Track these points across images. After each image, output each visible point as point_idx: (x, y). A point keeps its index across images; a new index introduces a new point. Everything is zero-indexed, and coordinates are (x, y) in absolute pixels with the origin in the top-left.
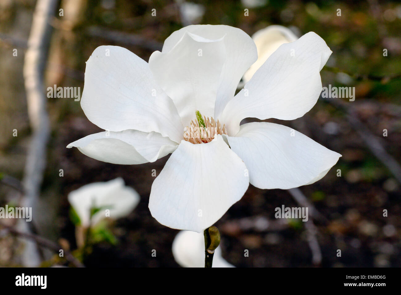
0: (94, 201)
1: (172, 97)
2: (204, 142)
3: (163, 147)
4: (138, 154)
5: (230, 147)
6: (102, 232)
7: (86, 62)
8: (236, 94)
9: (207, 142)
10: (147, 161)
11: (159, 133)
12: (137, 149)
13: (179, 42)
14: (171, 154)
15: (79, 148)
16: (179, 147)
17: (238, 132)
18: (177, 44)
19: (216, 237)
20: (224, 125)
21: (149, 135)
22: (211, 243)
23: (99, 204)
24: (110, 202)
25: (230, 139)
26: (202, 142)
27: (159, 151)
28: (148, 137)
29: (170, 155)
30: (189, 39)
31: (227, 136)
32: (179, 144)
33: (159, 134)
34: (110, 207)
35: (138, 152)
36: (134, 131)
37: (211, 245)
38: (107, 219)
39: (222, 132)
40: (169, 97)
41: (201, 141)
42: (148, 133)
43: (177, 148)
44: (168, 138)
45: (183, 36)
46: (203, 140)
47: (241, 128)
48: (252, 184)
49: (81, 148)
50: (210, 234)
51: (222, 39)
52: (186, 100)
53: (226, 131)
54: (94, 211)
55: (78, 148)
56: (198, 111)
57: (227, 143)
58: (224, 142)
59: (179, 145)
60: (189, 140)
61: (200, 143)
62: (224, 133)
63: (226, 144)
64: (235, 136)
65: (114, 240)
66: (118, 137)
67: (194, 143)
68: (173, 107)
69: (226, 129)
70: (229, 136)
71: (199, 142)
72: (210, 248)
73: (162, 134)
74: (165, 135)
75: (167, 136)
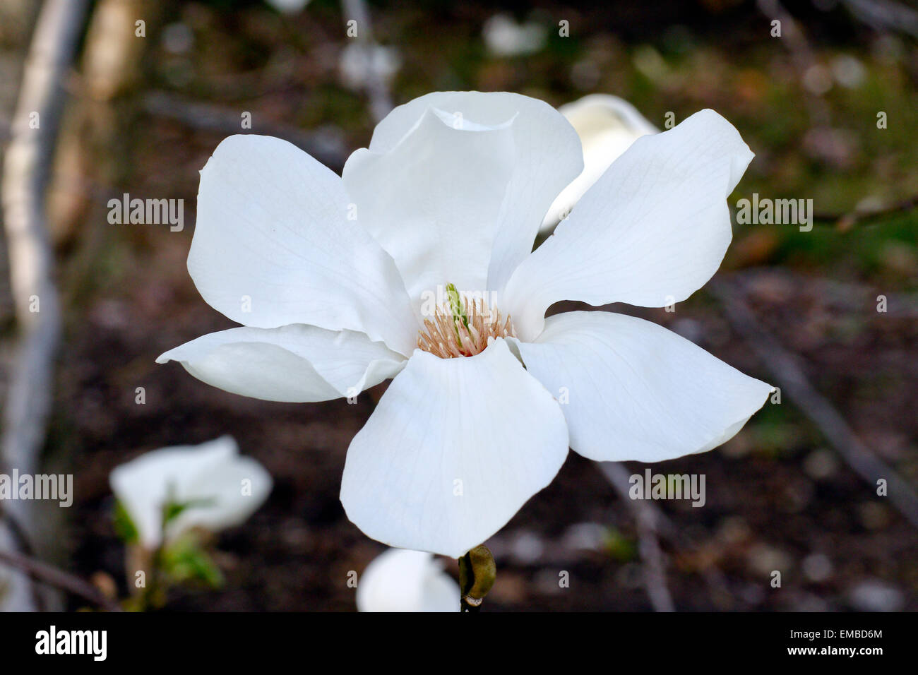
0: (171, 487)
1: (392, 252)
2: (463, 353)
3: (372, 365)
4: (319, 379)
5: (525, 367)
6: (188, 559)
7: (200, 171)
8: (535, 248)
9: (470, 355)
10: (339, 393)
11: (364, 331)
12: (317, 367)
13: (411, 131)
14: (392, 380)
15: (187, 363)
16: (408, 365)
17: (540, 332)
18: (407, 135)
19: (486, 568)
20: (509, 317)
21: (341, 336)
22: (476, 583)
23: (183, 494)
24: (206, 491)
25: (523, 348)
26: (461, 355)
27: (364, 373)
28: (338, 341)
29: (388, 382)
30: (435, 124)
31: (517, 341)
32: (408, 359)
33: (363, 335)
34: (207, 503)
35: (321, 373)
36: (306, 327)
37: (474, 586)
38: (197, 529)
39: (505, 331)
40: (386, 253)
41: (459, 353)
42: (339, 332)
43: (404, 368)
44: (382, 344)
45: (423, 116)
46: (462, 349)
47: (546, 325)
48: (574, 449)
49: (190, 364)
50: (472, 562)
51: (509, 123)
52: (424, 260)
53: (513, 330)
54: (171, 511)
55: (183, 365)
56: (451, 284)
57: (517, 358)
58: (512, 354)
59: (409, 362)
60: (429, 349)
61: (454, 356)
62: (510, 334)
63: (517, 360)
64: (533, 342)
65: (216, 578)
66: (271, 339)
67: (441, 357)
68: (393, 274)
69: (513, 326)
70: (522, 341)
71: (453, 354)
72: (471, 593)
73: (369, 335)
74: (376, 337)
75: (380, 339)
